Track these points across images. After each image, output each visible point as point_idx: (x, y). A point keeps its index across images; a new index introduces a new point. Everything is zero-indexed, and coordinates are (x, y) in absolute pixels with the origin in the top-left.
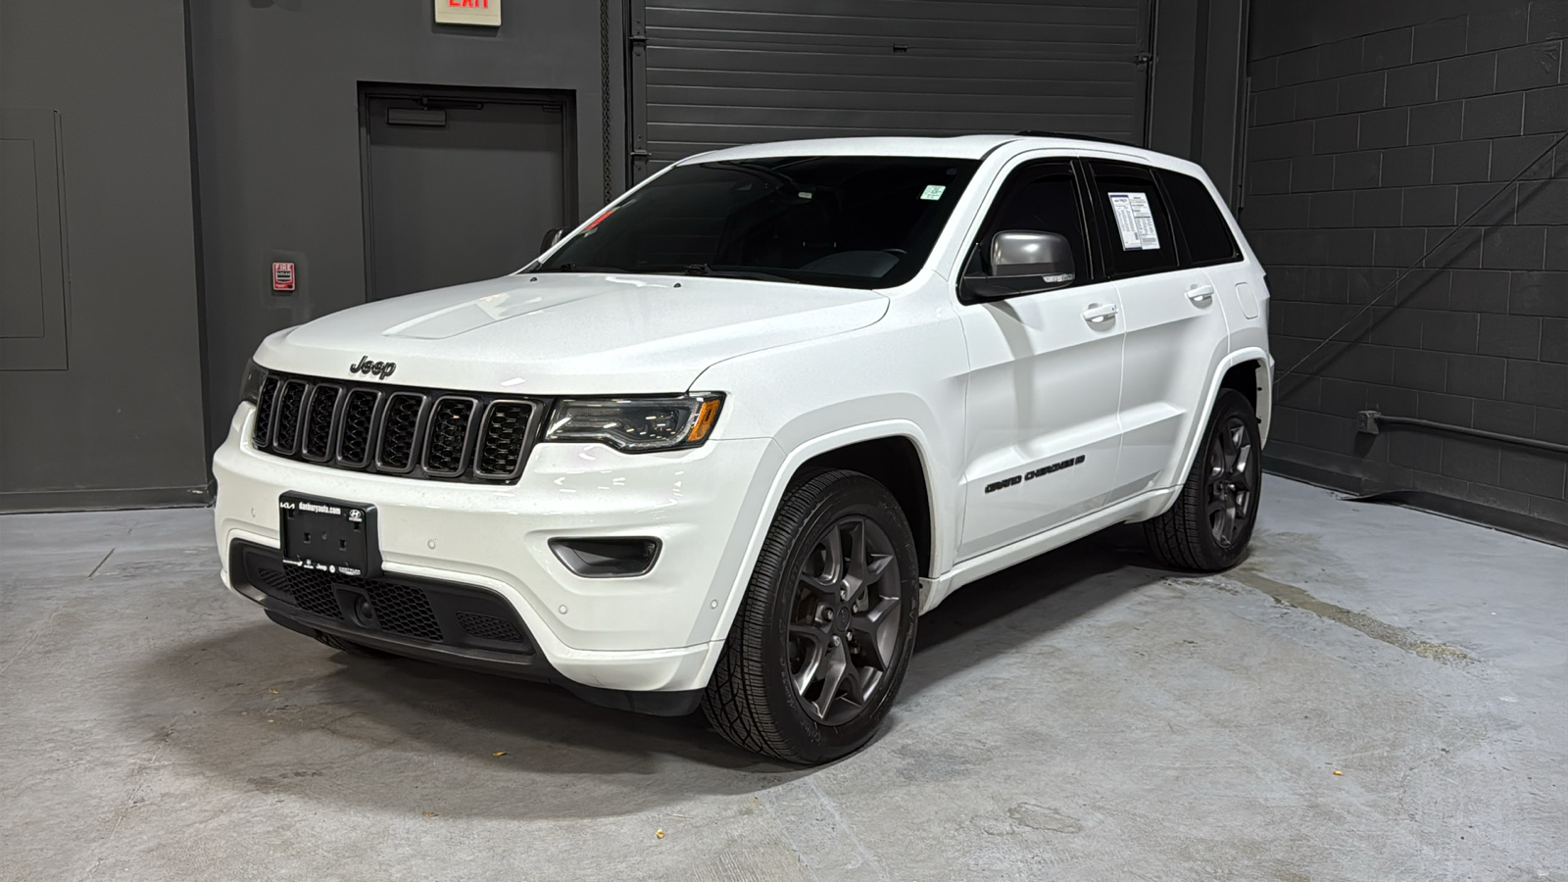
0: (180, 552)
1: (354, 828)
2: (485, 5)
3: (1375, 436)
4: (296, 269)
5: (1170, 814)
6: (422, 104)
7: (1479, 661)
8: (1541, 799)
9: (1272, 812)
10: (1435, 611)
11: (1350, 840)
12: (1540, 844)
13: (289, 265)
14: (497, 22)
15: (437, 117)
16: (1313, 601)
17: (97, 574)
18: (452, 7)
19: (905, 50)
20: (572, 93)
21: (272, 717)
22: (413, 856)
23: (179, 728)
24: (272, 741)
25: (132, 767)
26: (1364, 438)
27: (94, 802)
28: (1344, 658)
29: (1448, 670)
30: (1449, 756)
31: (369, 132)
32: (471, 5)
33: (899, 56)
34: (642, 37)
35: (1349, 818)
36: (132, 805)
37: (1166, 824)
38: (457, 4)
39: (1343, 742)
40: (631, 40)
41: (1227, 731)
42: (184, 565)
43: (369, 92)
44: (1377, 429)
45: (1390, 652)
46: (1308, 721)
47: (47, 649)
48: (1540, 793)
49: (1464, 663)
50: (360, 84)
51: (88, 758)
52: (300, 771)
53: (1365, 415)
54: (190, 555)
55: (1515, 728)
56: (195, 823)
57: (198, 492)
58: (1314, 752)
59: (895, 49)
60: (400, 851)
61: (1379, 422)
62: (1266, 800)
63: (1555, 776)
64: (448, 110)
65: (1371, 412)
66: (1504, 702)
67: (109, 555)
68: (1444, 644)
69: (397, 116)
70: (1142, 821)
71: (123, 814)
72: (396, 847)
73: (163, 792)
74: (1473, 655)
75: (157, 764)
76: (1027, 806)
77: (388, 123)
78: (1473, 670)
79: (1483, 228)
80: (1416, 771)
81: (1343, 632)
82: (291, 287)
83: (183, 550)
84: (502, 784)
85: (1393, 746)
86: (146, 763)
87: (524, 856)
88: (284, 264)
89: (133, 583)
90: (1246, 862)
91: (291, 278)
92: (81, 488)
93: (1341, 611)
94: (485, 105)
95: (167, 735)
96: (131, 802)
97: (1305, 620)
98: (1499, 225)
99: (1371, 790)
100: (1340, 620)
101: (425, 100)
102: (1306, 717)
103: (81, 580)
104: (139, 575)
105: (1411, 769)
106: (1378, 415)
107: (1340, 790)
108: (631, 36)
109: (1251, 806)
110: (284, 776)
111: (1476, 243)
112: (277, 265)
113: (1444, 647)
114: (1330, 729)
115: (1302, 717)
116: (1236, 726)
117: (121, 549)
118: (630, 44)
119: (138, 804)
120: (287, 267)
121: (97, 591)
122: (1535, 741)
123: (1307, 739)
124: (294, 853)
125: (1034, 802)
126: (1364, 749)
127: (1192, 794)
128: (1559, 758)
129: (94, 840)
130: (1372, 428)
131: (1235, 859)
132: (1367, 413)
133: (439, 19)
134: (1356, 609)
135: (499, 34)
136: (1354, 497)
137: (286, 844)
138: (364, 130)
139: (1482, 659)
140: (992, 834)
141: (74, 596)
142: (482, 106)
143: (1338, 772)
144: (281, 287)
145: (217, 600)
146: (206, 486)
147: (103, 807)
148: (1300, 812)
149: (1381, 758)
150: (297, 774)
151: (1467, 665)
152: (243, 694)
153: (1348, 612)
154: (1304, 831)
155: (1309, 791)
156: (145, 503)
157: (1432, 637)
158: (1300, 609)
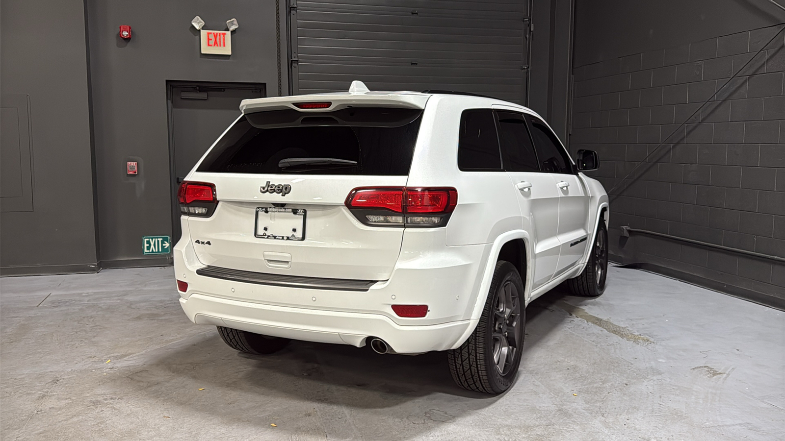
0: (80, 294)
1: (132, 423)
2: (224, 46)
3: (628, 238)
4: (138, 165)
5: (496, 414)
6: (196, 89)
7: (654, 343)
8: (663, 407)
9: (541, 413)
10: (641, 319)
11: (572, 426)
12: (656, 427)
13: (135, 163)
14: (230, 53)
15: (203, 95)
16: (587, 314)
17: (41, 305)
18: (210, 47)
19: (416, 64)
20: (265, 84)
21: (106, 372)
22: (155, 436)
23: (63, 378)
24: (104, 383)
25: (40, 395)
26: (623, 239)
27: (19, 412)
28: (593, 341)
29: (638, 347)
30: (628, 386)
31: (172, 102)
32: (217, 46)
33: (414, 67)
34: (296, 59)
35: (575, 416)
36: (36, 413)
37: (493, 418)
38: (211, 45)
39: (582, 380)
40: (292, 61)
41: (531, 375)
42: (80, 301)
43: (171, 85)
44: (628, 234)
45: (615, 338)
46: (568, 370)
47: (11, 341)
48: (663, 403)
49: (647, 344)
50: (167, 81)
51: (20, 391)
52: (113, 397)
53: (623, 228)
54: (84, 296)
55: (660, 374)
56: (62, 421)
57: (93, 266)
58: (567, 385)
59: (412, 64)
60: (150, 433)
61: (629, 231)
62: (540, 407)
63: (672, 396)
64: (208, 92)
65: (625, 227)
66: (660, 362)
67: (48, 296)
68: (640, 335)
69: (185, 95)
70: (483, 417)
71: (31, 417)
72: (148, 432)
73: (51, 407)
74: (652, 340)
75: (51, 394)
76: (433, 411)
77: (181, 98)
78: (650, 347)
79: (672, 145)
80: (610, 394)
81: (596, 329)
82: (135, 173)
83: (82, 293)
84: (202, 403)
85: (603, 383)
86: (46, 394)
87: (204, 436)
88: (132, 163)
89: (56, 309)
90: (524, 435)
91: (136, 169)
92: (39, 265)
93: (598, 319)
94: (226, 90)
95: (58, 381)
96: (36, 412)
97: (580, 324)
98: (678, 143)
99: (587, 403)
100: (596, 323)
101: (198, 88)
102: (568, 369)
103: (32, 308)
104: (59, 306)
105: (609, 393)
106: (628, 228)
107: (574, 402)
108: (291, 58)
109: (533, 410)
110: (106, 400)
111: (668, 152)
112: (129, 163)
113: (639, 336)
114: (578, 374)
115: (566, 369)
116: (536, 373)
117: (54, 293)
118: (291, 63)
119: (39, 413)
120: (134, 164)
121: (39, 314)
122: (669, 380)
123: (566, 379)
124: (103, 434)
125: (437, 409)
126: (590, 383)
127: (508, 404)
128: (677, 388)
129: (16, 429)
130: (626, 234)
131: (519, 434)
132: (624, 227)
133: (202, 52)
134: (605, 318)
135: (230, 58)
136: (619, 265)
137: (101, 430)
138: (169, 101)
139: (655, 342)
140: (415, 424)
141: (28, 316)
142: (224, 90)
143: (575, 394)
144: (131, 173)
145: (92, 317)
146: (96, 264)
147: (23, 414)
148: (554, 413)
149: (596, 388)
150: (112, 399)
151: (648, 344)
152: (95, 362)
153: (601, 320)
154: (553, 421)
155: (560, 403)
156: (68, 272)
157: (636, 331)
158: (580, 319)
